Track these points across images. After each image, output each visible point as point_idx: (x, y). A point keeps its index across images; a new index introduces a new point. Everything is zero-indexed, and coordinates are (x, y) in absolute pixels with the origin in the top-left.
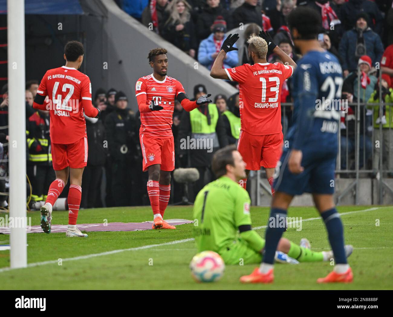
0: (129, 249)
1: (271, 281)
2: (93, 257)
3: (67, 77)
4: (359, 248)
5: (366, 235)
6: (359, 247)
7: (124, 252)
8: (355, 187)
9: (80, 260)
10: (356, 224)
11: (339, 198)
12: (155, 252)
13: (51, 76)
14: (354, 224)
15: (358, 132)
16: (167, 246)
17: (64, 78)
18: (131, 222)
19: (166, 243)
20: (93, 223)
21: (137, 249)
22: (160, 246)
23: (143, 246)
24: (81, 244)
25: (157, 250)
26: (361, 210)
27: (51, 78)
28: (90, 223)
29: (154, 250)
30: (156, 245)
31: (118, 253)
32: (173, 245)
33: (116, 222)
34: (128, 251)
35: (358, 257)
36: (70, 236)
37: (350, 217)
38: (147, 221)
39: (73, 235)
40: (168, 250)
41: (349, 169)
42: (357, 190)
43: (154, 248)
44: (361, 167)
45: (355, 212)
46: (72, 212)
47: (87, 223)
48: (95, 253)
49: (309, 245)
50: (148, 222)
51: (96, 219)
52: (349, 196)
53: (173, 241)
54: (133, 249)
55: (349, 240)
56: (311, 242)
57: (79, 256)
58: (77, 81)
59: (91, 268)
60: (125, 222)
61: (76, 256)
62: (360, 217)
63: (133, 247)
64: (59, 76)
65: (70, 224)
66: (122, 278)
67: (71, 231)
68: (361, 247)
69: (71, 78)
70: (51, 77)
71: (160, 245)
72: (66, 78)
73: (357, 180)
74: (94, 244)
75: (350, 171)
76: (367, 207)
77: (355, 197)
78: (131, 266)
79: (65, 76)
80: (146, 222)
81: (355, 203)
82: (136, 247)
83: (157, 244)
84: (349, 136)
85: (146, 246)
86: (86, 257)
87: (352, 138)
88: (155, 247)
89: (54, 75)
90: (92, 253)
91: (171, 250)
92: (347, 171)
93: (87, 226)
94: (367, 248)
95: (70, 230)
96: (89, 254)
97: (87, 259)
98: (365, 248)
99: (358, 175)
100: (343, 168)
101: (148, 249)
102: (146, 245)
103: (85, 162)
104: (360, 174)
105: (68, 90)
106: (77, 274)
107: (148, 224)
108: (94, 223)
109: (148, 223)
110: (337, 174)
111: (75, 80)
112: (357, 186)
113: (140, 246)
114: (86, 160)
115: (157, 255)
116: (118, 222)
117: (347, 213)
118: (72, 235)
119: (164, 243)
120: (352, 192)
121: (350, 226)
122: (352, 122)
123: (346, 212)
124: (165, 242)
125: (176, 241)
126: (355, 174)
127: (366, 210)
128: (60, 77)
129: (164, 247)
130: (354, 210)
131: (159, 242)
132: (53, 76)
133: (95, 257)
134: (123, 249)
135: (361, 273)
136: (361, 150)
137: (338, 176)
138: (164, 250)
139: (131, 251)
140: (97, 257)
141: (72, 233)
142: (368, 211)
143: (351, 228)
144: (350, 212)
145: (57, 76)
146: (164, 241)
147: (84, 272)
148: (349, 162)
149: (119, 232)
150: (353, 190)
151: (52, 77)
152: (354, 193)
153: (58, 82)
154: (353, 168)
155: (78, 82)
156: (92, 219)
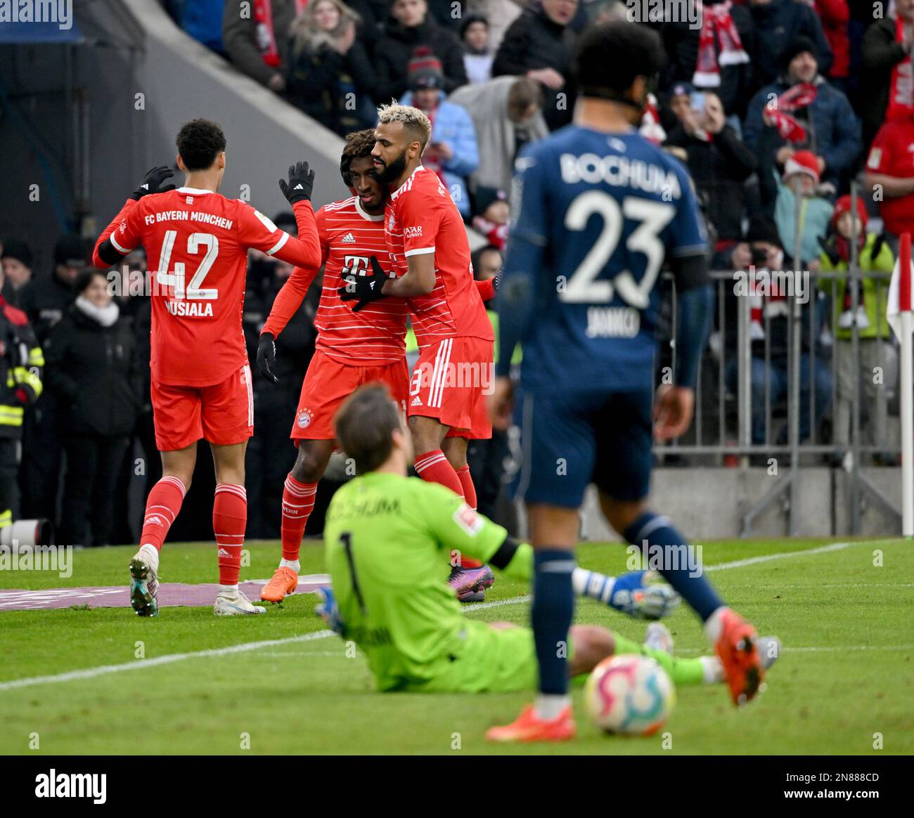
0: (202, 654)
1: (568, 738)
2: (107, 674)
3: (195, 216)
4: (799, 649)
5: (818, 615)
6: (798, 646)
7: (189, 661)
8: (788, 491)
9: (75, 680)
10: (792, 586)
11: (748, 519)
12: (270, 661)
13: (152, 216)
14: (786, 585)
15: (797, 347)
16: (299, 643)
17: (187, 219)
18: (207, 582)
19: (298, 636)
20: (107, 585)
21: (221, 652)
22: (282, 645)
23: (237, 644)
24: (77, 638)
25: (274, 655)
26: (804, 549)
27: (152, 222)
28: (101, 585)
29: (265, 654)
30: (271, 643)
31: (172, 664)
32: (315, 641)
33: (167, 583)
34: (199, 658)
35: (795, 672)
36: (226, 614)
37: (776, 569)
38: (249, 579)
39: (234, 610)
40: (301, 653)
41: (772, 443)
42: (794, 497)
43: (268, 649)
44: (804, 436)
45: (789, 555)
46: (226, 553)
47: (92, 585)
48: (113, 664)
49: (670, 641)
50: (251, 581)
51: (116, 574)
52: (774, 513)
53: (315, 631)
54: (211, 653)
55: (773, 628)
56: (675, 634)
57: (70, 670)
58: (223, 223)
59: (102, 701)
60: (192, 582)
61: (63, 671)
62: (803, 568)
63: (211, 647)
64: (173, 215)
65: (223, 582)
66: (182, 728)
67: (228, 601)
68: (803, 646)
69: (207, 218)
70: (152, 219)
71: (283, 641)
72: (192, 219)
73: (794, 473)
74: (111, 640)
75: (776, 449)
76: (820, 541)
77: (787, 515)
78: (205, 697)
79: (190, 215)
80: (246, 581)
81: (787, 532)
82: (221, 647)
83: (274, 639)
84: (774, 358)
85: (245, 645)
86: (88, 673)
87: (781, 363)
88: (268, 646)
89: (160, 214)
90: (106, 664)
91: (311, 654)
92: (767, 448)
93: (93, 593)
94: (820, 649)
95: (227, 598)
96: (97, 665)
97: (92, 679)
98: (813, 649)
99: (795, 459)
100: (757, 440)
101: (250, 651)
102: (246, 642)
103: (249, 425)
104: (801, 455)
105: (203, 248)
106: (65, 718)
107: (250, 586)
108: (111, 585)
109: (251, 584)
110: (742, 455)
111: (217, 221)
112: (793, 488)
113: (231, 644)
114: (251, 422)
115: (274, 668)
116: (175, 581)
117: (768, 558)
118: (230, 611)
119: (293, 636)
120: (780, 502)
121: (775, 591)
122: (780, 322)
123: (765, 555)
124: (295, 634)
125: (322, 631)
126: (789, 456)
127: (816, 551)
128: (175, 217)
129: (290, 647)
130: (784, 551)
131: (278, 635)
132: (158, 215)
133: (112, 674)
134: (185, 651)
135: (804, 714)
136: (804, 395)
137: (745, 463)
138: (292, 654)
139: (207, 657)
140: (119, 672)
141: (229, 605)
142: (821, 554)
143: (778, 597)
144: (777, 556)
145: (169, 215)
146: (292, 632)
147: (86, 712)
148: (773, 426)
149: (174, 610)
150: (783, 497)
151: (155, 218)
152: (786, 506)
153: (172, 232)
154: (783, 439)
155: (224, 225)
156: (105, 574)
